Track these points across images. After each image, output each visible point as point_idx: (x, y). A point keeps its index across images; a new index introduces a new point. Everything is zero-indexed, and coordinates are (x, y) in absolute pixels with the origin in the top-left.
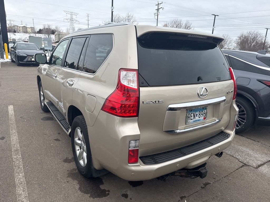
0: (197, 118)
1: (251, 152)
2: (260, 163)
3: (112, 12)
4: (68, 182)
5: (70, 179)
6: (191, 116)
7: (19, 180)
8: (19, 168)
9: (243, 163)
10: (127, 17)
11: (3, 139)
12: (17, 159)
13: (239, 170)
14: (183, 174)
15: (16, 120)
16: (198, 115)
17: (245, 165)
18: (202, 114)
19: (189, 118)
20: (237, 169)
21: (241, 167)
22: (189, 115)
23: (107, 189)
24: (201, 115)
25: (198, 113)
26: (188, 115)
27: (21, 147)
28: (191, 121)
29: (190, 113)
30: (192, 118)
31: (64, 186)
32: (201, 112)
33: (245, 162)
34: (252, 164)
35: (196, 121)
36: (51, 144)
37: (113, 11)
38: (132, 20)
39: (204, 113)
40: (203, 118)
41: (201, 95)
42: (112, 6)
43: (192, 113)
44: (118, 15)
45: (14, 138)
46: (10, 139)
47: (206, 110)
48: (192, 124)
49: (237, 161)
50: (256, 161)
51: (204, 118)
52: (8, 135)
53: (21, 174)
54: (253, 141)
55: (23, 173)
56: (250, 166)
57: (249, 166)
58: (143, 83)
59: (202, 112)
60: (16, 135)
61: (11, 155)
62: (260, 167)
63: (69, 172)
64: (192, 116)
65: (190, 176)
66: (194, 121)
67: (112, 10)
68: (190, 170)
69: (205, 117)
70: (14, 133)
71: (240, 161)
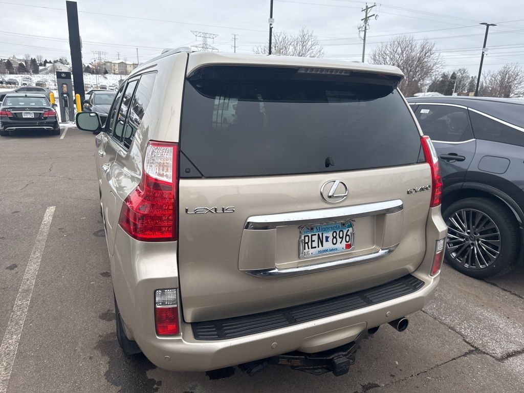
0: (328, 245)
1: (501, 322)
2: (513, 348)
3: (271, 29)
4: (91, 358)
5: (97, 353)
6: (312, 241)
7: (7, 347)
8: (17, 323)
9: (473, 346)
10: (300, 38)
11: (13, 269)
12: (21, 305)
13: (458, 360)
14: (297, 363)
15: (49, 234)
16: (330, 239)
17: (477, 350)
18: (340, 238)
19: (306, 245)
20: (454, 359)
21: (465, 355)
22: (307, 238)
23: (157, 380)
24: (339, 240)
25: (330, 234)
26: (303, 238)
27: (36, 285)
28: (311, 251)
29: (310, 235)
30: (315, 244)
31: (81, 365)
32: (338, 232)
33: (478, 343)
34: (494, 350)
35: (324, 251)
36: (92, 283)
37: (271, 26)
38: (310, 43)
39: (347, 235)
40: (344, 247)
41: (330, 197)
42: (271, 17)
43: (316, 235)
44: (283, 35)
45: (32, 268)
46: (25, 270)
47: (351, 229)
48: (316, 256)
49: (460, 340)
50: (504, 343)
51: (348, 246)
52: (24, 261)
53: (15, 337)
54: (516, 298)
55: (19, 336)
56: (487, 354)
57: (484, 353)
58: (188, 170)
59: (341, 233)
60: (37, 262)
61: (14, 299)
62: (511, 359)
63: (101, 338)
64: (314, 241)
65: (312, 367)
66: (320, 252)
67: (271, 24)
68: (310, 355)
69: (349, 243)
70: (37, 257)
71: (467, 342)
